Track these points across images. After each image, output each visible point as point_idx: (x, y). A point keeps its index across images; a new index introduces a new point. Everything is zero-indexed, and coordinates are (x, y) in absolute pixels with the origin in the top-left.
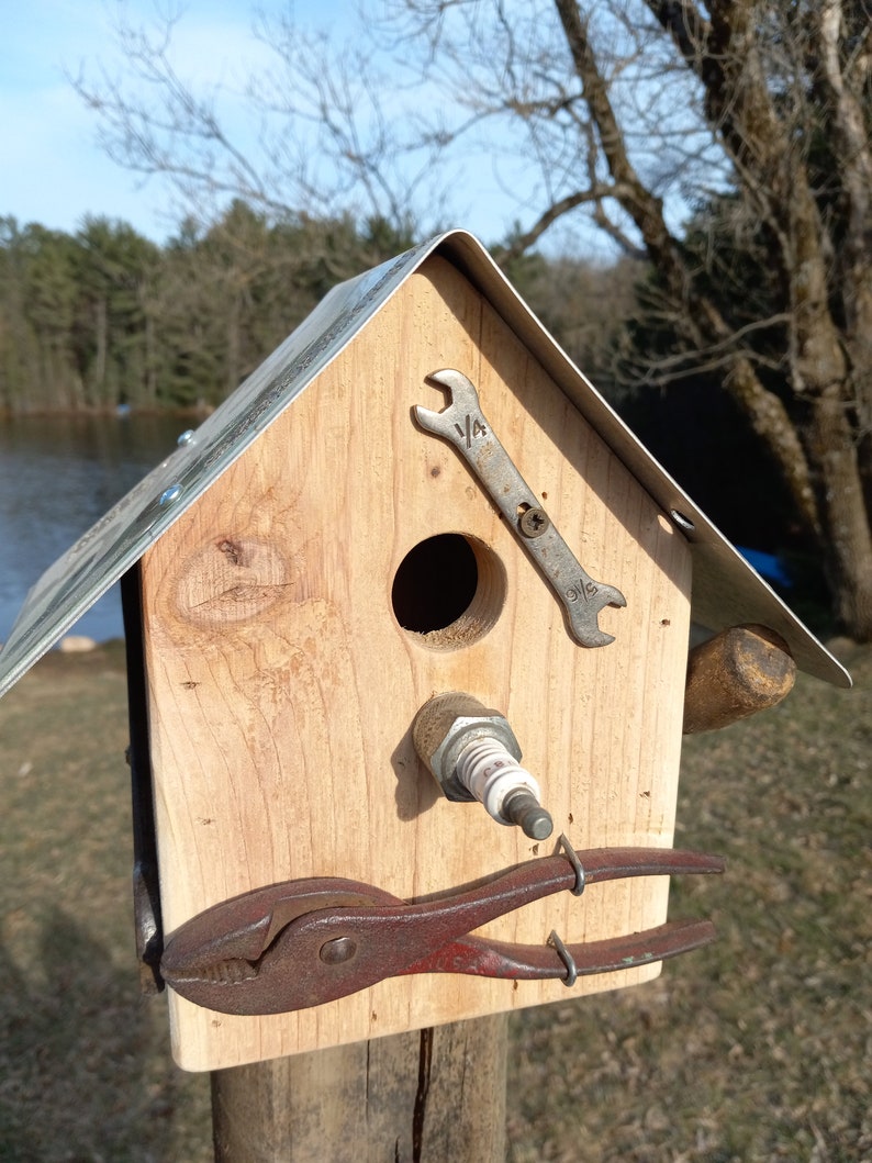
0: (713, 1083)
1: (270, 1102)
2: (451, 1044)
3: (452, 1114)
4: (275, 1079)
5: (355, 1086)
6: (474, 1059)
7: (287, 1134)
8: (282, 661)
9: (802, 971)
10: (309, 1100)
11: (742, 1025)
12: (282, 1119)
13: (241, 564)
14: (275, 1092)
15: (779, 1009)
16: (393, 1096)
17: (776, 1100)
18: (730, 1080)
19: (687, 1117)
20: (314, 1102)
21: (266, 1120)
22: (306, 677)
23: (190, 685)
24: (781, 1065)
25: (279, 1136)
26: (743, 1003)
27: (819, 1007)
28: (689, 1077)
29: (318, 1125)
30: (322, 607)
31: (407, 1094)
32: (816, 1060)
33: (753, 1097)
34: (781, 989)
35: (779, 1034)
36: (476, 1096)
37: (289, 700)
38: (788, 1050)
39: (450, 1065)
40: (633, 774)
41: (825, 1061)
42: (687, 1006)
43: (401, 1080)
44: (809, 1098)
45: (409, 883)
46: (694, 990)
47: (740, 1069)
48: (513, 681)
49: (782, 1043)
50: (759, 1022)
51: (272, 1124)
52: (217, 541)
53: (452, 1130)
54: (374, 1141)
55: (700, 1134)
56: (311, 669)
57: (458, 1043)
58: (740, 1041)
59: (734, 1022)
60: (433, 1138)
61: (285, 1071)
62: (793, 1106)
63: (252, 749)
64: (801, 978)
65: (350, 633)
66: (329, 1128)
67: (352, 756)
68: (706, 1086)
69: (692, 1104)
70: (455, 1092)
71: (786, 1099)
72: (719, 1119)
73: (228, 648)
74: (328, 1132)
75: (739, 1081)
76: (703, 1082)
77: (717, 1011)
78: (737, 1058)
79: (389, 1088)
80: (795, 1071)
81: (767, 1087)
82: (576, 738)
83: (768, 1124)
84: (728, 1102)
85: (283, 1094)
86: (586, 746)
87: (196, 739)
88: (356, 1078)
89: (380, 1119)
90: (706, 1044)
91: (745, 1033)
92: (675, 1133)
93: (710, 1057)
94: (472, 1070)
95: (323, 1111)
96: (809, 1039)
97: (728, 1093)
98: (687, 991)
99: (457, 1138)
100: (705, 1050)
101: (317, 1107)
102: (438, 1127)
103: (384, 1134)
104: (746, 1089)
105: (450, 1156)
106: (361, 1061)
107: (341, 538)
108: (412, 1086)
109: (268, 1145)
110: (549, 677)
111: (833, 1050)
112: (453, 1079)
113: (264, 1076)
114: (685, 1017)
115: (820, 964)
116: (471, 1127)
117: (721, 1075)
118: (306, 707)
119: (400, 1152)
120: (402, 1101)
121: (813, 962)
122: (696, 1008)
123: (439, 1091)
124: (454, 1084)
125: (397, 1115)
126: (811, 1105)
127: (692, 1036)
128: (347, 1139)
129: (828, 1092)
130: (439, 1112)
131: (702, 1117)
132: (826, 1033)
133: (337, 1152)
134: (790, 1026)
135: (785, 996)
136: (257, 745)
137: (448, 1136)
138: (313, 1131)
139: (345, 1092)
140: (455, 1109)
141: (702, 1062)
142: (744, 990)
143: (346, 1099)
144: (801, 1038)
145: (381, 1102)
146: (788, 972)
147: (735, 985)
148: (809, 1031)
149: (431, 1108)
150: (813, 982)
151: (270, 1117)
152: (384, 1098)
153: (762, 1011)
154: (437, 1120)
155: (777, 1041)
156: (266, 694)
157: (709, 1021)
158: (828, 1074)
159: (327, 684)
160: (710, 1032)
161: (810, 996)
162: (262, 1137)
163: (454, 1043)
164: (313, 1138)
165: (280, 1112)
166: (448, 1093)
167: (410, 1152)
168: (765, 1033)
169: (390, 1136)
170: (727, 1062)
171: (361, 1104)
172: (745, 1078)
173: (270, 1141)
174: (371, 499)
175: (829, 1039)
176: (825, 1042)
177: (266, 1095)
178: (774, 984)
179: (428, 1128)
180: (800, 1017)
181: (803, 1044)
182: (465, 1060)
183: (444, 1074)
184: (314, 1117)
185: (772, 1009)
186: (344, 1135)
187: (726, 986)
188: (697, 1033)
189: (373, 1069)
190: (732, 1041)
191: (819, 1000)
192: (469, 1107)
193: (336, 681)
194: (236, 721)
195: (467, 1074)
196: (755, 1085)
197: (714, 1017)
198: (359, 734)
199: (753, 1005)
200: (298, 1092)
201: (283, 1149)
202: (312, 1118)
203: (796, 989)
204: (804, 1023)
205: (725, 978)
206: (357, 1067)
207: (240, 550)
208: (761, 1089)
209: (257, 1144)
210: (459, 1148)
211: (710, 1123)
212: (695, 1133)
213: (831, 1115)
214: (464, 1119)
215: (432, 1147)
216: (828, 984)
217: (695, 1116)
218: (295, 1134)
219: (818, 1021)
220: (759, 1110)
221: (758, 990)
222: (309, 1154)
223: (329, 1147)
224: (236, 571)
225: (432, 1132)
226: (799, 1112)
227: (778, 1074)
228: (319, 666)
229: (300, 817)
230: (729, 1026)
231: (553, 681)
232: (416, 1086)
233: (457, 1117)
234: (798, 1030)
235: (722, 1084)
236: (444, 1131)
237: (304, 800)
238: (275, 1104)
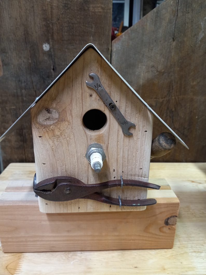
8: (59, 133)
13: (50, 113)
22: (64, 137)
23: (40, 137)
30: (67, 123)
37: (60, 141)
40: (137, 164)
45: (86, 181)
48: (109, 142)
52: (45, 108)
56: (65, 136)
63: (53, 150)
65: (73, 129)
67: (74, 154)
73: (48, 130)
82: (124, 155)
86: (126, 156)
87: (42, 148)
107: (70, 109)
110: (118, 141)
118: (64, 143)
136: (54, 150)
156: (55, 140)
159: (68, 139)
174: (77, 101)
193: (70, 139)
194: (50, 145)
198: (75, 150)
207: (50, 110)
224: (49, 115)
228: (66, 135)
229: (63, 165)
231: (119, 142)
237: (64, 162)
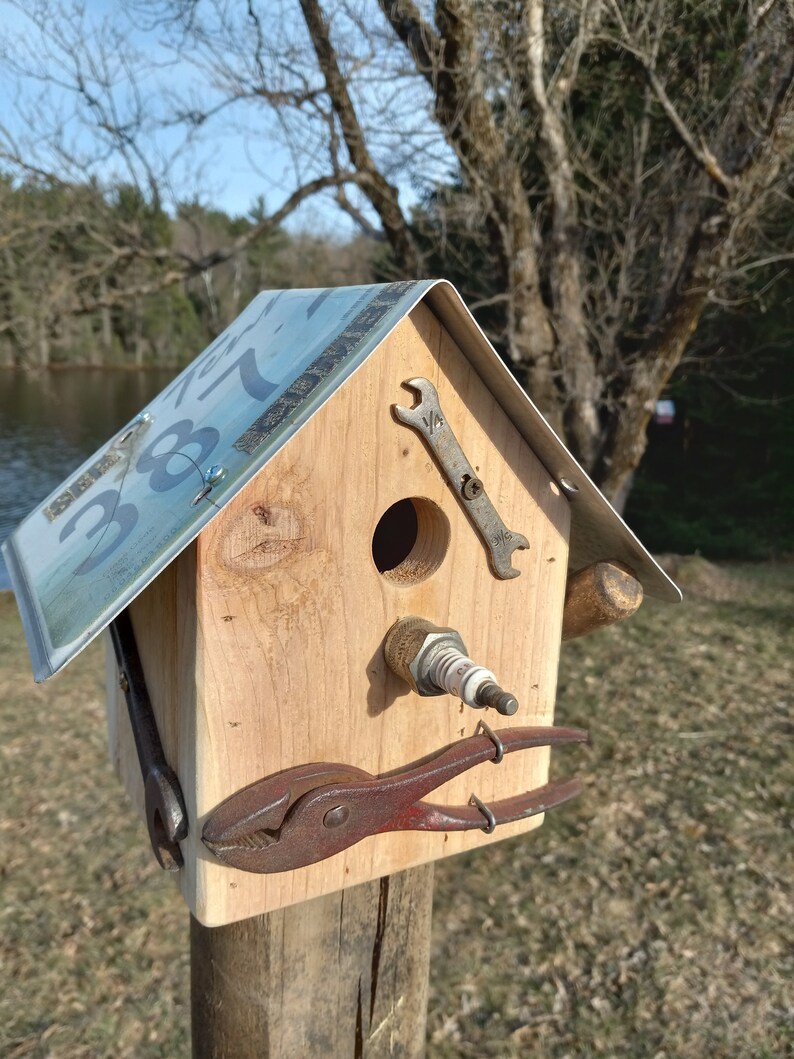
0: (472, 953)
1: (267, 956)
2: (401, 895)
3: (400, 950)
4: (272, 937)
5: (331, 936)
6: (416, 906)
7: (279, 981)
8: (294, 598)
9: (539, 851)
10: (297, 951)
11: (492, 901)
12: (276, 970)
13: (270, 524)
14: (272, 948)
15: (522, 884)
16: (359, 941)
17: (524, 960)
18: (486, 949)
19: (453, 985)
20: (301, 952)
21: (263, 972)
22: (310, 609)
23: (228, 618)
24: (526, 931)
25: (274, 984)
26: (492, 884)
27: (553, 879)
28: (452, 950)
29: (303, 970)
30: (323, 556)
31: (369, 939)
32: (554, 923)
33: (506, 961)
34: (523, 868)
35: (522, 905)
36: (417, 935)
37: (297, 627)
38: (531, 918)
39: (399, 912)
40: (527, 672)
41: (562, 923)
42: (445, 892)
43: (364, 927)
44: (550, 955)
45: (375, 763)
46: (451, 878)
47: (492, 939)
48: (451, 607)
49: (525, 913)
50: (504, 898)
51: (269, 974)
52: (253, 507)
53: (399, 964)
54: (344, 979)
55: (464, 998)
56: (314, 603)
57: (406, 894)
58: (491, 915)
59: (485, 900)
60: (385, 973)
61: (280, 930)
62: (539, 964)
63: (271, 666)
64: (538, 857)
65: (342, 574)
66: (311, 972)
67: (340, 668)
68: (467, 957)
69: (456, 974)
70: (403, 933)
71: (533, 959)
72: (477, 984)
73: (257, 589)
74: (310, 976)
75: (494, 949)
76: (464, 954)
77: (471, 892)
78: (488, 929)
79: (356, 935)
80: (537, 934)
81: (517, 951)
82: (492, 647)
83: (519, 982)
84: (486, 968)
85: (278, 949)
86: (498, 653)
87: (230, 660)
88: (332, 929)
89: (349, 960)
90: (463, 921)
91: (494, 908)
92: (444, 1001)
93: (467, 932)
94: (415, 915)
95: (307, 959)
96: (548, 906)
97: (486, 960)
98: (444, 879)
99: (402, 969)
100: (463, 927)
101: (304, 956)
102: (390, 962)
103: (351, 973)
104: (499, 955)
105: (397, 984)
106: (337, 916)
107: (339, 503)
108: (372, 932)
109: (264, 992)
110: (475, 603)
111: (567, 913)
112: (401, 923)
113: (263, 935)
114: (444, 901)
115: (553, 844)
116: (412, 960)
117: (477, 945)
118: (309, 633)
119: (362, 986)
120: (365, 943)
121: (546, 843)
122: (453, 892)
123: (392, 934)
124: (403, 927)
125: (361, 956)
126: (552, 961)
127: (451, 916)
128: (324, 980)
129: (565, 949)
130: (391, 950)
131: (464, 983)
132: (560, 900)
133: (316, 992)
134: (532, 898)
135: (526, 874)
136: (274, 663)
137: (396, 968)
138: (300, 977)
139: (324, 942)
140: (402, 946)
141: (461, 937)
142: (491, 873)
143: (325, 947)
144: (541, 906)
145: (350, 946)
146: (528, 853)
147: (484, 869)
148: (547, 900)
149: (385, 948)
150: (548, 859)
151: (267, 968)
152: (352, 943)
153: (507, 888)
154: (389, 957)
155: (521, 912)
156: (282, 623)
157: (464, 902)
158: (564, 934)
159: (324, 614)
160: (466, 911)
161: (547, 871)
162: (258, 987)
163: (403, 894)
164: (300, 983)
165: (276, 962)
166: (398, 934)
167: (369, 986)
168: (510, 906)
169: (355, 973)
170: (481, 933)
171: (336, 950)
172: (498, 945)
173: (266, 990)
174: (360, 474)
175: (564, 904)
176: (560, 908)
177: (264, 951)
178: (517, 864)
179: (382, 963)
180: (540, 889)
181: (543, 911)
182: (410, 907)
183: (395, 920)
184: (301, 964)
185: (516, 886)
186: (323, 976)
187: (477, 871)
188: (455, 914)
189: (345, 921)
190: (482, 915)
191: (553, 874)
192: (412, 944)
193: (331, 612)
194: (260, 645)
195: (411, 918)
196: (507, 951)
197: (468, 898)
198: (345, 652)
199: (500, 884)
200: (289, 946)
201: (276, 994)
202: (299, 966)
203: (535, 866)
204: (543, 894)
205: (475, 864)
206: (333, 920)
207: (269, 513)
208: (512, 953)
209: (253, 994)
210: (404, 978)
211: (470, 987)
212: (460, 998)
213: (569, 967)
214: (408, 954)
215: (385, 979)
216: (560, 859)
217: (459, 983)
218: (286, 980)
219: (553, 890)
220: (511, 971)
221: (504, 872)
222: (296, 995)
223: (311, 988)
224: (269, 530)
225: (385, 966)
226: (543, 968)
227: (524, 938)
228: (320, 600)
229: (302, 717)
230: (481, 904)
231: (478, 606)
232: (375, 932)
233: (403, 952)
234: (539, 900)
235: (479, 954)
236: (394, 965)
237: (305, 703)
238: (272, 958)
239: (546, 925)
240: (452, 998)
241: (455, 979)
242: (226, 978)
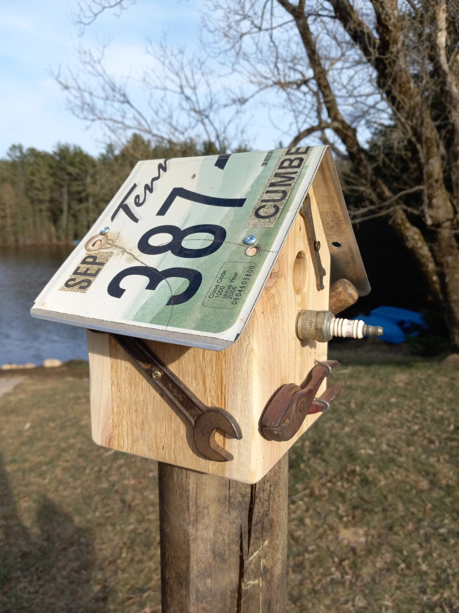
0: (390, 583)
1: (188, 503)
2: (264, 482)
3: (265, 513)
4: (191, 493)
5: (224, 497)
6: (274, 489)
7: (195, 518)
9: (437, 526)
10: (204, 503)
11: (405, 553)
12: (193, 511)
14: (190, 499)
15: (424, 544)
16: (240, 503)
17: (423, 591)
18: (398, 581)
19: (376, 600)
20: (207, 504)
21: (186, 512)
24: (426, 573)
25: (192, 518)
26: (406, 542)
27: (446, 544)
28: (377, 580)
29: (208, 514)
31: (246, 503)
32: (444, 571)
33: (411, 590)
34: (426, 535)
35: (425, 558)
36: (275, 506)
38: (429, 566)
39: (264, 491)
41: (450, 571)
42: (376, 544)
43: (243, 496)
44: (441, 591)
46: (379, 536)
47: (404, 576)
49: (426, 562)
50: (414, 551)
51: (189, 513)
53: (265, 521)
54: (232, 524)
55: (383, 609)
57: (267, 481)
58: (404, 561)
59: (401, 551)
60: (257, 524)
61: (195, 490)
62: (433, 595)
64: (436, 529)
66: (213, 516)
68: (386, 584)
69: (379, 594)
70: (266, 504)
71: (428, 591)
72: (393, 602)
74: (212, 518)
75: (404, 582)
76: (384, 582)
77: (392, 546)
78: (402, 570)
79: (238, 500)
80: (433, 576)
81: (419, 584)
83: (419, 604)
84: (398, 592)
85: (194, 500)
88: (224, 494)
89: (234, 514)
90: (386, 563)
91: (407, 557)
92: (370, 608)
93: (388, 570)
94: (273, 494)
95: (210, 508)
96: (441, 560)
97: (398, 588)
98: (376, 536)
99: (267, 525)
100: (386, 566)
101: (208, 506)
102: (259, 519)
103: (236, 520)
104: (408, 586)
105: (264, 533)
106: (226, 487)
108: (248, 500)
109: (187, 523)
111: (454, 566)
112: (265, 498)
113: (186, 492)
114: (375, 550)
115: (446, 521)
116: (273, 520)
117: (394, 578)
119: (243, 529)
120: (244, 506)
121: (442, 521)
122: (380, 545)
123: (259, 503)
124: (266, 500)
125: (241, 512)
126: (442, 594)
127: (379, 559)
128: (220, 522)
129: (452, 587)
130: (259, 512)
131: (384, 600)
132: (449, 557)
133: (216, 527)
134: (431, 554)
135: (427, 538)
137: (263, 523)
138: (206, 517)
139: (219, 500)
140: (266, 511)
141: (384, 572)
142: (406, 535)
143: (220, 504)
144: (436, 559)
145: (235, 506)
146: (429, 526)
147: (401, 533)
148: (440, 556)
149: (256, 510)
150: (443, 531)
151: (188, 510)
152: (236, 504)
153: (415, 546)
154: (258, 516)
155: (424, 562)
157: (387, 551)
158: (451, 578)
160: (388, 557)
161: (441, 538)
162: (184, 520)
163: (266, 482)
164: (206, 520)
165: (193, 507)
166: (263, 504)
167: (247, 530)
168: (417, 557)
169: (238, 521)
170: (397, 572)
171: (226, 506)
172: (407, 580)
173: (188, 521)
175: (452, 560)
176: (449, 562)
177: (186, 501)
178: (422, 532)
179: (254, 519)
180: (436, 549)
181: (438, 562)
182: (270, 490)
183: (261, 495)
184: (207, 510)
185: (421, 545)
186: (219, 519)
187: (396, 533)
188: (381, 558)
189: (232, 491)
190: (400, 561)
191: (446, 540)
192: (272, 511)
195: (271, 496)
196: (412, 584)
197: (390, 549)
199: (411, 543)
200: (200, 499)
201: (193, 524)
202: (205, 511)
203: (434, 534)
204: (438, 552)
205: (395, 529)
206: (225, 489)
208: (415, 585)
209: (182, 523)
210: (268, 530)
211: (389, 603)
212: (381, 608)
213: (454, 599)
214: (270, 517)
215: (256, 528)
216: (450, 532)
217: (380, 599)
218: (198, 518)
219: (445, 550)
220: (415, 597)
221: (413, 535)
222: (204, 527)
223: (212, 525)
225: (256, 521)
226: (436, 597)
227: (424, 578)
230: (398, 554)
232: (250, 500)
233: (267, 515)
234: (435, 555)
235: (395, 583)
236: (261, 521)
238: (190, 504)
239: (439, 572)
240: (375, 607)
241: (378, 597)
242: (170, 515)
